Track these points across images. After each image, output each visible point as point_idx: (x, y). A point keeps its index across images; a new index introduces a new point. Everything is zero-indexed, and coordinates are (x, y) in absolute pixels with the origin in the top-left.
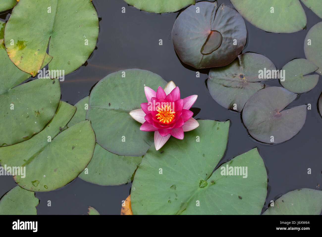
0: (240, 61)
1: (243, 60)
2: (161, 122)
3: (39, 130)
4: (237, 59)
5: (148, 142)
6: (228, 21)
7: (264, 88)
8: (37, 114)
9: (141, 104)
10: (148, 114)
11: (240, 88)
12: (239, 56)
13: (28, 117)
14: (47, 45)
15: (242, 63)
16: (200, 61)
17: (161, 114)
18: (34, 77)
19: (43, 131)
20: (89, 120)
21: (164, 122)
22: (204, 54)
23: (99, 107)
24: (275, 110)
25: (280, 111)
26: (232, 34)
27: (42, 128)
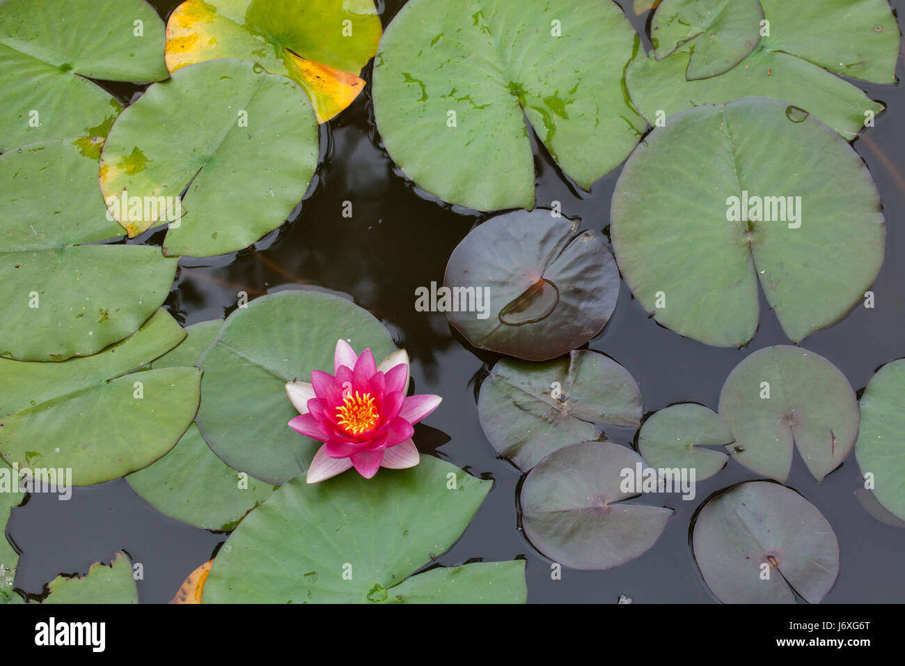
0: (571, 364)
1: (580, 364)
2: (340, 425)
3: (91, 351)
4: (567, 357)
5: (301, 463)
6: (588, 270)
7: (599, 441)
8: (101, 317)
9: (315, 371)
10: (320, 399)
11: (546, 422)
12: (573, 352)
13: (81, 316)
14: (187, 182)
15: (574, 369)
16: (487, 333)
17: (349, 410)
18: (131, 239)
19: (98, 355)
20: (199, 369)
21: (346, 429)
22: (503, 322)
23: (233, 350)
24: (601, 497)
25: (611, 501)
26: (581, 300)
27: (99, 350)
